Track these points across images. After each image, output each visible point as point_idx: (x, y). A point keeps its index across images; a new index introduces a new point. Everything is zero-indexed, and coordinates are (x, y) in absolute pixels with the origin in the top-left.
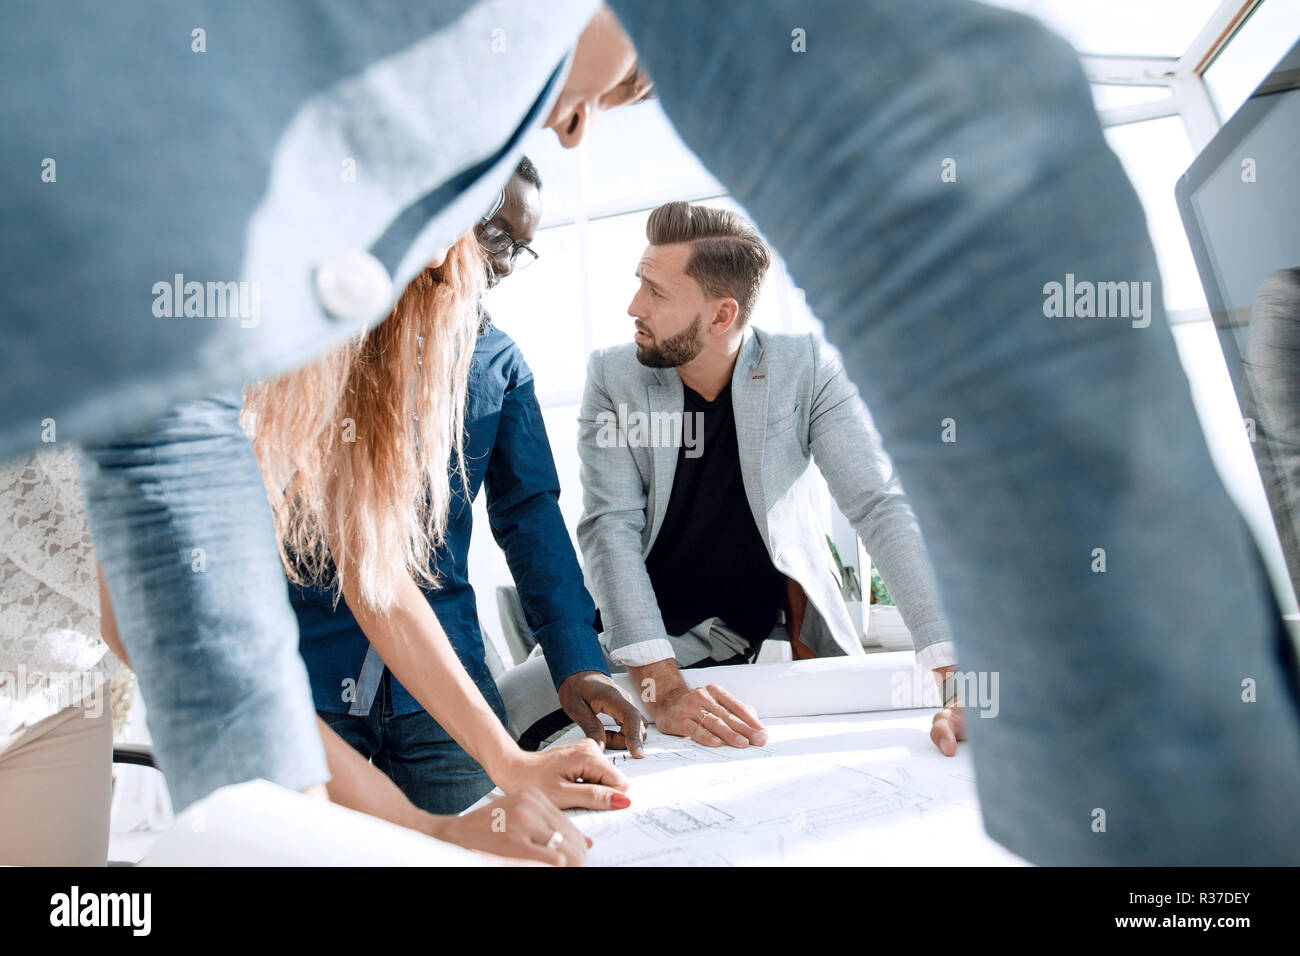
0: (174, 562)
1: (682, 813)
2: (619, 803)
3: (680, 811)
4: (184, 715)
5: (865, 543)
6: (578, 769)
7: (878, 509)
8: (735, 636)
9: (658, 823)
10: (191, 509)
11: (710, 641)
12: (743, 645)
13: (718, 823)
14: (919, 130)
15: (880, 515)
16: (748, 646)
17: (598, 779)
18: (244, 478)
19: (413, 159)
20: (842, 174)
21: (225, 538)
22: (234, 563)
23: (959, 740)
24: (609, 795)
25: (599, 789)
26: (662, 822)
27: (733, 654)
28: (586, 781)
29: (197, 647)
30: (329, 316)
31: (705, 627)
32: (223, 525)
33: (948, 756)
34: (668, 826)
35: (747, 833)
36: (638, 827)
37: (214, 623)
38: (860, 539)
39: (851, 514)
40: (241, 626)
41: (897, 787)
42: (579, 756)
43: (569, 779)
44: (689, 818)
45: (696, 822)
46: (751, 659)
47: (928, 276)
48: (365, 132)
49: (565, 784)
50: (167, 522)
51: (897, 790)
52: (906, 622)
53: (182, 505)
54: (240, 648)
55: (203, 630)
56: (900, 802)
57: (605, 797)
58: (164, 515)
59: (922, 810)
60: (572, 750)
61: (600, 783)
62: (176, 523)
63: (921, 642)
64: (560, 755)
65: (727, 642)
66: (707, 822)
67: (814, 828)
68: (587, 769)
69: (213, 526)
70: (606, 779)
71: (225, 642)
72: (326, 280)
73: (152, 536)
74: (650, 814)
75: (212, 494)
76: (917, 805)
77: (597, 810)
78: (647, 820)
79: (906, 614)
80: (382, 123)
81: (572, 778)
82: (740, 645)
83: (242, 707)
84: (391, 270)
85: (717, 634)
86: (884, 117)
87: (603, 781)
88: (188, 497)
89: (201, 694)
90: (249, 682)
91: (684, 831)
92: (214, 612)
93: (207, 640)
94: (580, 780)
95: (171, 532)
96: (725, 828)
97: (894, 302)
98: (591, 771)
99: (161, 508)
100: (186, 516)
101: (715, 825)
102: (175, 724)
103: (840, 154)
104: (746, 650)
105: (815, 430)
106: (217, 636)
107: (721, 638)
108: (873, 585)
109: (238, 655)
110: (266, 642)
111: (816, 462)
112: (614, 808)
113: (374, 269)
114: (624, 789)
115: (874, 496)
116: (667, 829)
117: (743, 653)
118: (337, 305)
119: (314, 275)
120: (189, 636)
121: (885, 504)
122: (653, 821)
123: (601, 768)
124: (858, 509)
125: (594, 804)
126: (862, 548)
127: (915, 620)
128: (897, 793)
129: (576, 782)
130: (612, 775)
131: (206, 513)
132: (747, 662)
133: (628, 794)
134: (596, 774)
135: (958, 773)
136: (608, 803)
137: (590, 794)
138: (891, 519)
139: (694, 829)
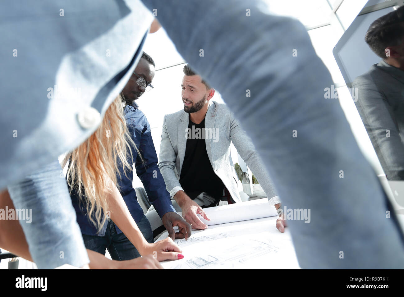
0: (35, 197)
1: (201, 259)
2: (180, 257)
3: (200, 258)
4: (42, 246)
5: (250, 168)
6: (166, 247)
7: (252, 156)
8: (210, 198)
9: (194, 263)
10: (40, 180)
11: (203, 200)
12: (213, 200)
13: (213, 262)
14: (258, 57)
15: (253, 158)
16: (215, 200)
17: (173, 250)
18: (56, 168)
19: (102, 74)
20: (236, 72)
21: (51, 188)
22: (54, 195)
23: (285, 227)
24: (177, 255)
25: (174, 253)
26: (195, 262)
27: (211, 203)
28: (169, 251)
29: (44, 224)
30: (83, 129)
31: (201, 196)
32: (50, 184)
33: (282, 233)
34: (197, 264)
35: (222, 264)
36: (187, 264)
37: (50, 216)
38: (248, 166)
39: (244, 158)
40: (58, 216)
41: (268, 245)
42: (166, 243)
43: (164, 251)
44: (203, 260)
45: (206, 261)
46: (217, 205)
47: (265, 101)
48: (88, 70)
49: (163, 253)
50: (32, 185)
51: (268, 246)
52: (265, 191)
53: (37, 178)
54: (58, 223)
55: (46, 218)
56: (269, 250)
57: (176, 256)
58: (31, 183)
59: (276, 252)
60: (164, 241)
61: (173, 251)
62: (35, 185)
63: (270, 197)
64: (160, 243)
65: (209, 200)
66: (209, 262)
67: (243, 261)
68: (169, 247)
69: (47, 184)
70: (175, 250)
71: (53, 221)
72: (81, 120)
73: (28, 189)
74: (191, 260)
75: (46, 174)
76: (275, 250)
77: (174, 260)
78: (190, 262)
79: (264, 188)
80: (93, 66)
81: (164, 250)
82: (212, 200)
83: (60, 242)
84: (99, 110)
85: (205, 198)
86: (247, 54)
87: (174, 250)
88: (39, 176)
89: (47, 239)
90: (62, 233)
91: (202, 265)
92: (49, 212)
93: (48, 221)
94: (167, 251)
95: (34, 188)
96: (215, 263)
97: (256, 108)
98: (170, 247)
99: (30, 180)
100: (38, 182)
101: (212, 262)
102: (39, 250)
103: (234, 65)
104: (214, 202)
105: (232, 133)
106: (51, 219)
107: (206, 199)
108: (253, 177)
109: (58, 225)
110: (66, 220)
111: (233, 143)
112: (179, 259)
113: (94, 111)
114: (181, 252)
115: (251, 153)
116: (196, 265)
117: (214, 203)
118: (85, 125)
119: (77, 117)
120: (42, 220)
121: (254, 155)
122: (192, 262)
123: (173, 246)
124: (246, 157)
125: (173, 258)
126: (249, 169)
127: (267, 189)
128: (268, 247)
129: (166, 251)
130: (177, 248)
131: (45, 180)
132: (216, 206)
133: (182, 254)
134: (172, 248)
135: (286, 238)
136: (177, 257)
137: (171, 255)
138: (256, 159)
139: (205, 264)
